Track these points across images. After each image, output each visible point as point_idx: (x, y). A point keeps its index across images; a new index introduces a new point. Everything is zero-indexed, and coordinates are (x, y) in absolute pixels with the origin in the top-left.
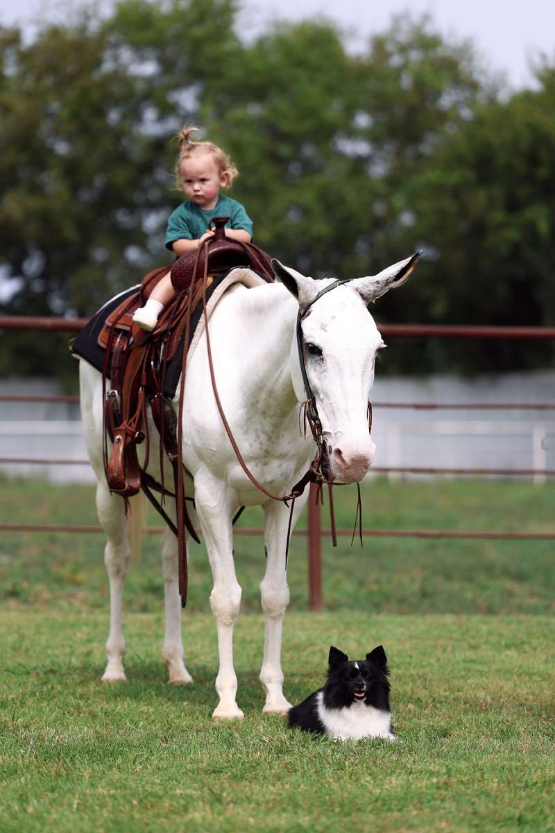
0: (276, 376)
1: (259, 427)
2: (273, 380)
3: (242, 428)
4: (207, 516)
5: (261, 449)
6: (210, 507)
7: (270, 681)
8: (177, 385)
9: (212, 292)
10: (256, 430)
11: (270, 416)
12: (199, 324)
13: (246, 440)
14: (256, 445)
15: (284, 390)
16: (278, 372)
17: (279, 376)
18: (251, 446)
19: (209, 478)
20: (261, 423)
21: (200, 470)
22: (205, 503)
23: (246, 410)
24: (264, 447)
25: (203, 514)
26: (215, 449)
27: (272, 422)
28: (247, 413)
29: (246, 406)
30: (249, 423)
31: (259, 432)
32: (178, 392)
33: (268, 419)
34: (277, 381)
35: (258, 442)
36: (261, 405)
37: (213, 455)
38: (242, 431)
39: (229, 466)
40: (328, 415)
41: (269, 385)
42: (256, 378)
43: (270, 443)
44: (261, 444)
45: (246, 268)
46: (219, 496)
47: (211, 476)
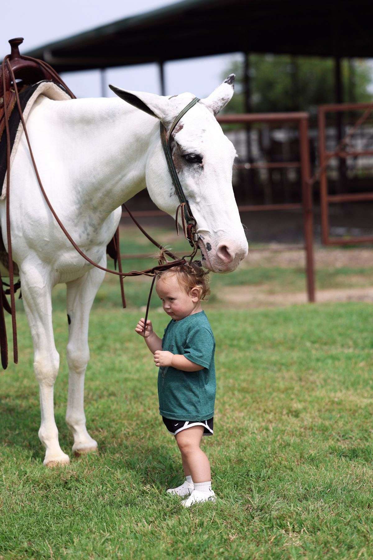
0: (117, 178)
1: (87, 220)
2: (113, 182)
3: (73, 222)
4: (35, 296)
5: (88, 239)
6: (39, 288)
7: (77, 423)
8: (2, 185)
9: (26, 104)
10: (85, 223)
11: (100, 211)
12: (18, 132)
13: (75, 231)
14: (84, 236)
15: (122, 191)
16: (120, 176)
17: (120, 179)
18: (80, 237)
19: (38, 264)
20: (90, 217)
21: (29, 257)
22: (35, 285)
23: (78, 206)
24: (90, 237)
25: (31, 294)
26: (47, 239)
27: (101, 216)
28: (79, 209)
29: (79, 203)
30: (79, 218)
31: (87, 225)
32: (4, 191)
33: (98, 214)
34: (117, 183)
35: (86, 233)
36: (95, 202)
37: (46, 245)
38: (73, 224)
39: (59, 253)
40: (206, 216)
41: (108, 186)
42: (94, 180)
43: (95, 233)
44: (88, 235)
45: (50, 82)
46: (46, 278)
47: (40, 262)
